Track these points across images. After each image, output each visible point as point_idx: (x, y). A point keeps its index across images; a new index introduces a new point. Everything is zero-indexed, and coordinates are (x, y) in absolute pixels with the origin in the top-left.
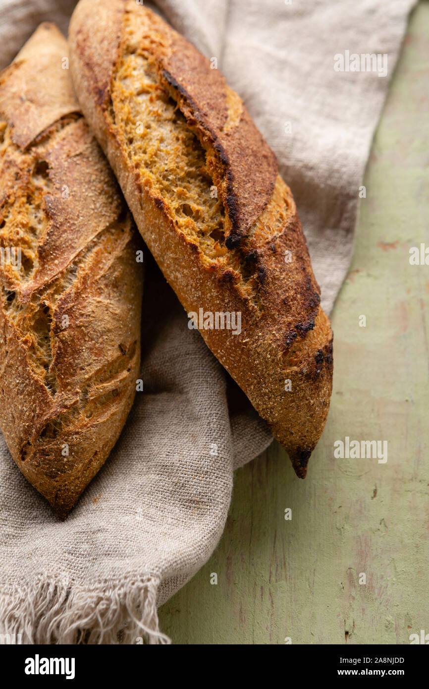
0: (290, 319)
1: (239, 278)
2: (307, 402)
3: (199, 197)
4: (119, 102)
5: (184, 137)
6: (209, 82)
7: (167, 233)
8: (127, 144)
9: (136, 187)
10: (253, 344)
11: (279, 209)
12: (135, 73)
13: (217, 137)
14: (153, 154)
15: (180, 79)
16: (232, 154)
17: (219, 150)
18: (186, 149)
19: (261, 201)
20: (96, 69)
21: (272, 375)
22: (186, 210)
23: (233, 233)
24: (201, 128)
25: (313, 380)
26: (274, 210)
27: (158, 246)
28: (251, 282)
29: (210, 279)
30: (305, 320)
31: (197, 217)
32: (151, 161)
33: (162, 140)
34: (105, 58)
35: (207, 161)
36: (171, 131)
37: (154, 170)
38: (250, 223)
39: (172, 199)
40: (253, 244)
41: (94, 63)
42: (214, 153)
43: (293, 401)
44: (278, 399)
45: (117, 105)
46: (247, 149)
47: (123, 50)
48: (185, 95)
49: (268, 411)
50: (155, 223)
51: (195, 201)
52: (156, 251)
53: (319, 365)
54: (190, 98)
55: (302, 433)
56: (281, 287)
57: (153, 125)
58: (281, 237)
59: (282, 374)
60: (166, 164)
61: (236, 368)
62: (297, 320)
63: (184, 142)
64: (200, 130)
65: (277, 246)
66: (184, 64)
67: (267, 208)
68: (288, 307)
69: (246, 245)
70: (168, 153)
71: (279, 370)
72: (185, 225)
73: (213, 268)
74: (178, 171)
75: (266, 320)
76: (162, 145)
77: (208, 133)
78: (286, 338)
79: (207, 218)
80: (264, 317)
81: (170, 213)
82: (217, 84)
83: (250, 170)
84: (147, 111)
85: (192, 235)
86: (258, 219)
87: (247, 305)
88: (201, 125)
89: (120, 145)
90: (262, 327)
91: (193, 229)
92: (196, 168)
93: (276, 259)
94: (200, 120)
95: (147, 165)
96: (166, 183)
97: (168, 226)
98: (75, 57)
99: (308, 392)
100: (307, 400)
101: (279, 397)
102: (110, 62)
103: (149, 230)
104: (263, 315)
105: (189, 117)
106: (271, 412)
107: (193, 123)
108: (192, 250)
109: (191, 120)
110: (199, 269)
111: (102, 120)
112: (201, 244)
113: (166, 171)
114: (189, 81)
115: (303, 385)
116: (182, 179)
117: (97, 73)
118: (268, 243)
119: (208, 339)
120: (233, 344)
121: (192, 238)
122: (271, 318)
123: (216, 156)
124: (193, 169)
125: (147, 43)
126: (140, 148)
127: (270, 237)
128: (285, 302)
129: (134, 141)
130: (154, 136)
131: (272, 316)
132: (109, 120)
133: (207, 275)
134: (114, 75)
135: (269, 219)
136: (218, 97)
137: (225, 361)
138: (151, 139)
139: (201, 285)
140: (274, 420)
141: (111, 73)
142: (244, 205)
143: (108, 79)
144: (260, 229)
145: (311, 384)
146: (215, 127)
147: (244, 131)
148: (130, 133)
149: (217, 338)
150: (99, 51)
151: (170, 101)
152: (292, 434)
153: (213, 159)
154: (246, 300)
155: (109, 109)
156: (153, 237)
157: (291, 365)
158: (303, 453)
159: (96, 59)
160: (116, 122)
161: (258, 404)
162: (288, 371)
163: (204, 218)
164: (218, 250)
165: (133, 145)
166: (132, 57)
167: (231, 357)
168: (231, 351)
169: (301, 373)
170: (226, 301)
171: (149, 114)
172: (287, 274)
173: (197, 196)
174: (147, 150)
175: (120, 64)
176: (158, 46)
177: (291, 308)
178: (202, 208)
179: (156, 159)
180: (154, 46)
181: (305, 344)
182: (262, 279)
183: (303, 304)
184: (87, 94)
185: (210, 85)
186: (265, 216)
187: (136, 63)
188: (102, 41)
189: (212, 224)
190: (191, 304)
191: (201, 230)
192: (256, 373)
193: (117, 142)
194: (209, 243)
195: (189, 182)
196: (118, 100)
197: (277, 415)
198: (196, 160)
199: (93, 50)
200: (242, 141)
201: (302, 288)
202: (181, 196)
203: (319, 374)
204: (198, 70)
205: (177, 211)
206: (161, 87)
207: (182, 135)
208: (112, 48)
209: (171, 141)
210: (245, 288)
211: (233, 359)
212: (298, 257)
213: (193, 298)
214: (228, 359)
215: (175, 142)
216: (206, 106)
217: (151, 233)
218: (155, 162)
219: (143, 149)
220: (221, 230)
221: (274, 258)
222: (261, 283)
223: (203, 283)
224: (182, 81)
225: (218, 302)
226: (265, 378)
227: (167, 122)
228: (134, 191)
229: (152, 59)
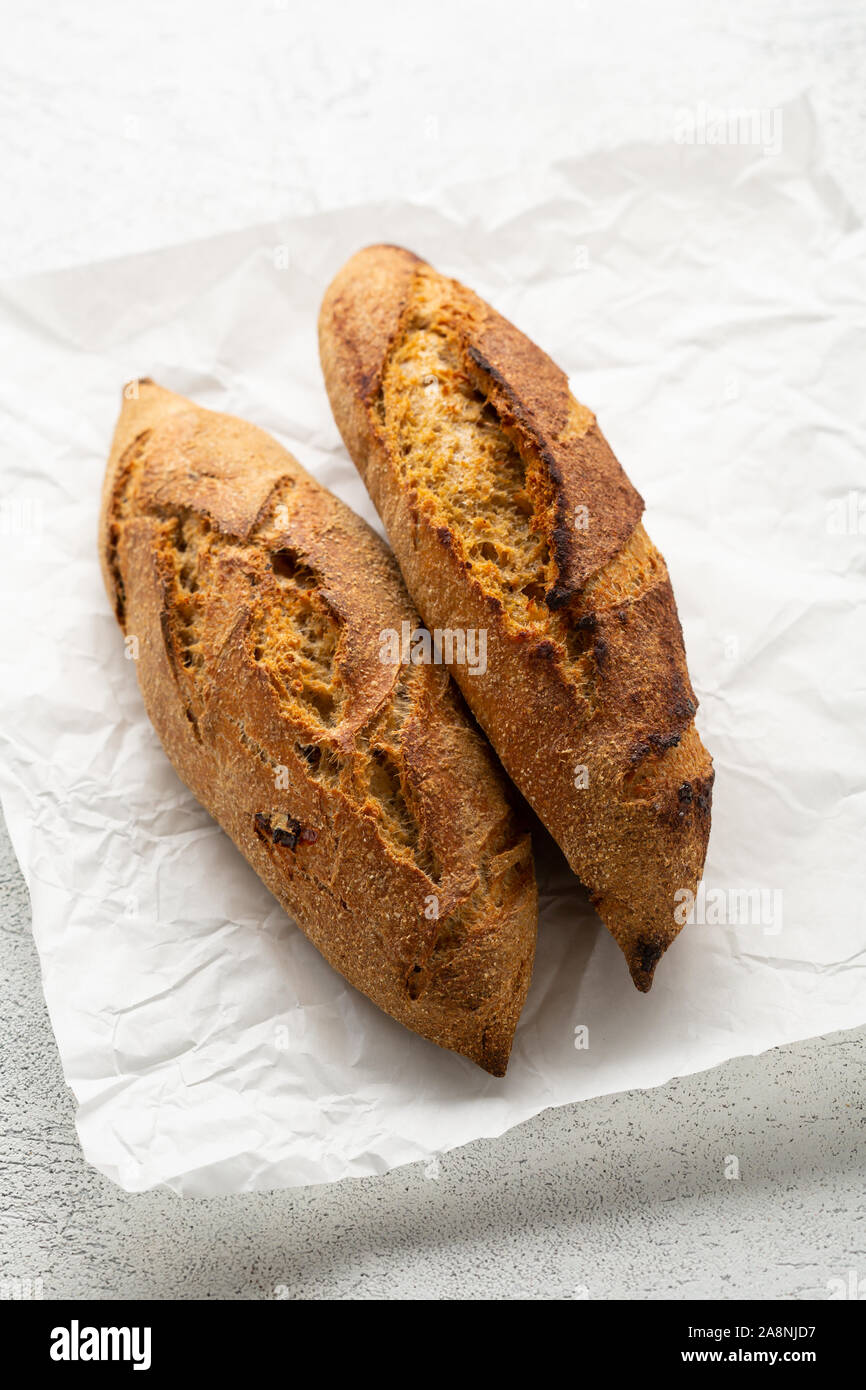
0: (640, 725)
1: (563, 653)
2: (659, 860)
3: (510, 534)
4: (393, 393)
5: (494, 447)
6: (541, 374)
7: (452, 583)
8: (400, 454)
9: (409, 515)
10: (577, 757)
11: (637, 566)
12: (422, 354)
13: (546, 444)
14: (441, 466)
15: (496, 363)
16: (568, 472)
17: (548, 461)
18: (494, 464)
19: (611, 545)
20: (362, 349)
21: (604, 809)
22: (488, 551)
23: (559, 584)
24: (523, 428)
25: (671, 825)
26: (629, 564)
27: (437, 606)
28: (582, 663)
29: (516, 653)
30: (665, 731)
31: (505, 561)
32: (437, 478)
33: (456, 449)
34: (378, 332)
35: (527, 479)
36: (473, 437)
37: (440, 490)
38: (587, 572)
39: (466, 534)
40: (590, 605)
41: (358, 340)
42: (539, 465)
43: (635, 854)
44: (612, 848)
45: (390, 397)
46: (594, 472)
47: (408, 321)
48: (500, 381)
49: (594, 870)
50: (436, 569)
51: (502, 539)
52: (434, 616)
53: (682, 804)
54: (509, 387)
55: (648, 913)
56: (630, 677)
57: (446, 426)
58: (637, 603)
59: (622, 809)
60: (461, 483)
61: (547, 797)
62: (652, 730)
63: (492, 453)
64: (521, 431)
65: (629, 616)
66: (504, 346)
67: (617, 558)
68: (638, 707)
69: (578, 605)
70: (465, 466)
71: (615, 799)
72: (483, 571)
73: (523, 637)
74: (480, 493)
75: (601, 722)
76: (457, 455)
77: (532, 436)
78: (632, 752)
79: (519, 565)
80: (598, 718)
81: (461, 553)
82: (555, 380)
83: (596, 500)
84: (438, 406)
85: (494, 587)
86: (602, 570)
87: (572, 695)
88: (523, 425)
89: (389, 454)
90: (595, 733)
91: (496, 579)
92: (509, 493)
93: (626, 633)
94: (521, 417)
95: (430, 484)
96: (458, 510)
97: (456, 572)
98: (329, 335)
99: (662, 844)
100: (659, 856)
101: (613, 846)
102: (385, 338)
103: (424, 582)
104: (598, 714)
105: (504, 412)
106: (600, 872)
107: (510, 422)
108: (492, 608)
109: (507, 416)
110: (500, 638)
111: (364, 421)
112: (506, 602)
113: (460, 492)
114: (509, 368)
115: (654, 831)
116: (484, 506)
117: (361, 353)
118: (615, 608)
119: (506, 752)
120: (545, 757)
121: (494, 592)
122: (610, 720)
123: (541, 471)
124: (504, 493)
125: (447, 315)
126: (421, 460)
127: (619, 601)
128: (634, 700)
129: (412, 450)
130: (445, 443)
131: (612, 718)
132: (375, 419)
133: (513, 647)
134: (389, 356)
135: (620, 575)
136: (555, 395)
137: (532, 789)
138: (440, 447)
139: (502, 662)
140: (604, 886)
141: (384, 351)
142: (581, 547)
143: (380, 361)
144: (603, 585)
145: (669, 833)
146: (545, 432)
147: (592, 448)
148: (407, 438)
149: (521, 748)
150: (369, 323)
151: (477, 396)
152: (631, 912)
153: (537, 474)
154: (572, 687)
155: (377, 404)
156: (430, 591)
157: (637, 797)
158: (647, 947)
159: (362, 334)
160: (386, 421)
161: (580, 859)
162: (631, 804)
163: (514, 565)
164: (532, 613)
165: (410, 455)
166: (422, 333)
167: (541, 779)
168: (541, 769)
169: (653, 809)
170: (540, 688)
171: (440, 411)
172: (641, 659)
173: (506, 533)
174: (432, 462)
175: (400, 340)
176: (464, 319)
177: (644, 710)
178: (513, 550)
179: (445, 475)
180: (458, 317)
181: (663, 767)
182: (601, 658)
183: (665, 708)
184: (342, 386)
185: (542, 378)
186: (613, 568)
187: (427, 341)
188: (375, 310)
189: (526, 575)
190: (483, 697)
191: (508, 582)
192: (580, 805)
193: (385, 451)
194: (519, 602)
195: (495, 511)
196: (393, 389)
197: (608, 876)
198: (508, 482)
199: (358, 322)
200: (588, 460)
201: (666, 685)
202: (479, 529)
203: (682, 819)
204: (527, 356)
205: (473, 552)
206: (463, 374)
207: (490, 443)
208: (391, 318)
209: (470, 451)
210: (571, 670)
211: (543, 782)
212: (663, 639)
213: (487, 685)
214: (536, 783)
215: (477, 452)
216: (533, 402)
217: (428, 586)
218: (443, 479)
219: (425, 462)
220: (540, 585)
221: (622, 632)
222: (600, 665)
223: (504, 659)
224: (498, 365)
225: (527, 690)
226: (594, 813)
227: (467, 423)
228: (406, 522)
229: (452, 335)
